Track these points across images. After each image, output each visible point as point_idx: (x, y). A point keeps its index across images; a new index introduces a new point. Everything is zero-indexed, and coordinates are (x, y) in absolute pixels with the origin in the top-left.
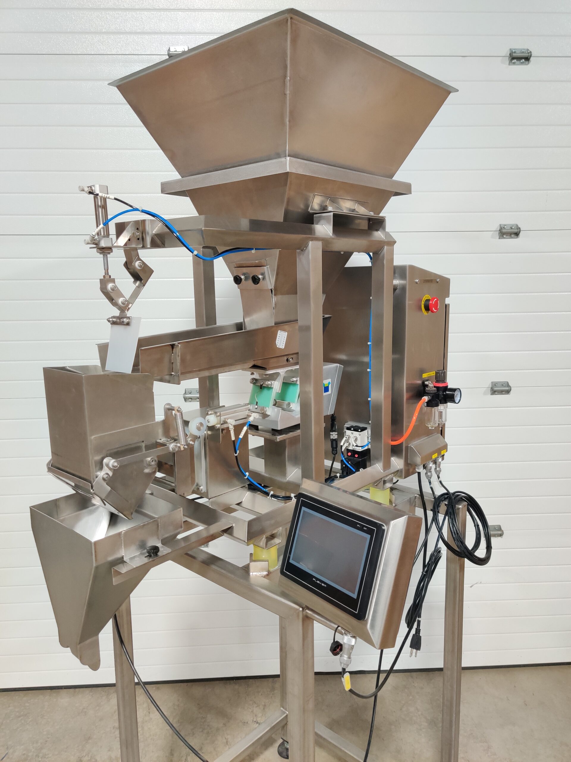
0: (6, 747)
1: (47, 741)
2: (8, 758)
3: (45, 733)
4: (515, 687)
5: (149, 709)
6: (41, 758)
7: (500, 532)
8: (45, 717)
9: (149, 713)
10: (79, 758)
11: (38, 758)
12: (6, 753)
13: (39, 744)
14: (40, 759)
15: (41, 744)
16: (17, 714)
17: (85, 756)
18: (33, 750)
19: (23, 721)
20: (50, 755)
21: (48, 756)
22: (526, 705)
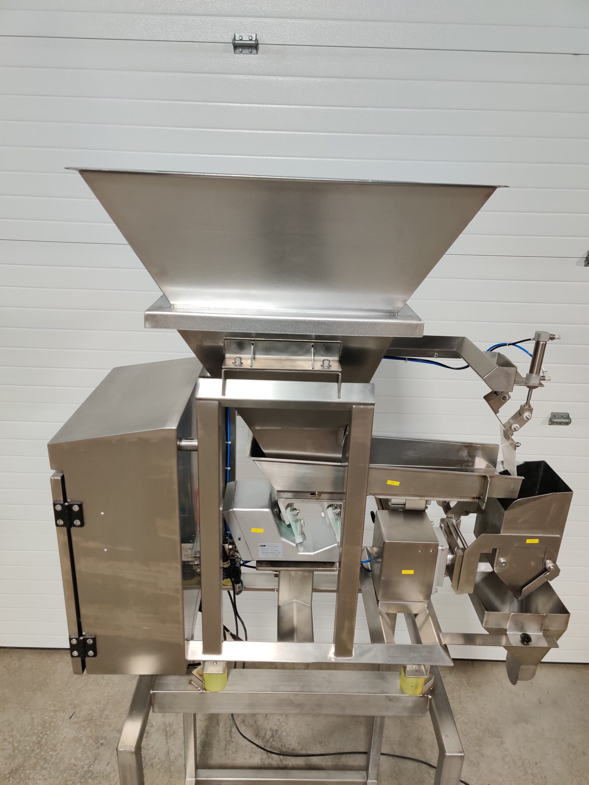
0: (73, 706)
1: (108, 703)
2: (76, 717)
3: (106, 694)
6: (104, 719)
11: (102, 719)
13: (102, 705)
14: (104, 720)
15: (104, 704)
18: (97, 711)
19: (86, 681)
20: (112, 717)
21: (110, 717)
22: (541, 703)
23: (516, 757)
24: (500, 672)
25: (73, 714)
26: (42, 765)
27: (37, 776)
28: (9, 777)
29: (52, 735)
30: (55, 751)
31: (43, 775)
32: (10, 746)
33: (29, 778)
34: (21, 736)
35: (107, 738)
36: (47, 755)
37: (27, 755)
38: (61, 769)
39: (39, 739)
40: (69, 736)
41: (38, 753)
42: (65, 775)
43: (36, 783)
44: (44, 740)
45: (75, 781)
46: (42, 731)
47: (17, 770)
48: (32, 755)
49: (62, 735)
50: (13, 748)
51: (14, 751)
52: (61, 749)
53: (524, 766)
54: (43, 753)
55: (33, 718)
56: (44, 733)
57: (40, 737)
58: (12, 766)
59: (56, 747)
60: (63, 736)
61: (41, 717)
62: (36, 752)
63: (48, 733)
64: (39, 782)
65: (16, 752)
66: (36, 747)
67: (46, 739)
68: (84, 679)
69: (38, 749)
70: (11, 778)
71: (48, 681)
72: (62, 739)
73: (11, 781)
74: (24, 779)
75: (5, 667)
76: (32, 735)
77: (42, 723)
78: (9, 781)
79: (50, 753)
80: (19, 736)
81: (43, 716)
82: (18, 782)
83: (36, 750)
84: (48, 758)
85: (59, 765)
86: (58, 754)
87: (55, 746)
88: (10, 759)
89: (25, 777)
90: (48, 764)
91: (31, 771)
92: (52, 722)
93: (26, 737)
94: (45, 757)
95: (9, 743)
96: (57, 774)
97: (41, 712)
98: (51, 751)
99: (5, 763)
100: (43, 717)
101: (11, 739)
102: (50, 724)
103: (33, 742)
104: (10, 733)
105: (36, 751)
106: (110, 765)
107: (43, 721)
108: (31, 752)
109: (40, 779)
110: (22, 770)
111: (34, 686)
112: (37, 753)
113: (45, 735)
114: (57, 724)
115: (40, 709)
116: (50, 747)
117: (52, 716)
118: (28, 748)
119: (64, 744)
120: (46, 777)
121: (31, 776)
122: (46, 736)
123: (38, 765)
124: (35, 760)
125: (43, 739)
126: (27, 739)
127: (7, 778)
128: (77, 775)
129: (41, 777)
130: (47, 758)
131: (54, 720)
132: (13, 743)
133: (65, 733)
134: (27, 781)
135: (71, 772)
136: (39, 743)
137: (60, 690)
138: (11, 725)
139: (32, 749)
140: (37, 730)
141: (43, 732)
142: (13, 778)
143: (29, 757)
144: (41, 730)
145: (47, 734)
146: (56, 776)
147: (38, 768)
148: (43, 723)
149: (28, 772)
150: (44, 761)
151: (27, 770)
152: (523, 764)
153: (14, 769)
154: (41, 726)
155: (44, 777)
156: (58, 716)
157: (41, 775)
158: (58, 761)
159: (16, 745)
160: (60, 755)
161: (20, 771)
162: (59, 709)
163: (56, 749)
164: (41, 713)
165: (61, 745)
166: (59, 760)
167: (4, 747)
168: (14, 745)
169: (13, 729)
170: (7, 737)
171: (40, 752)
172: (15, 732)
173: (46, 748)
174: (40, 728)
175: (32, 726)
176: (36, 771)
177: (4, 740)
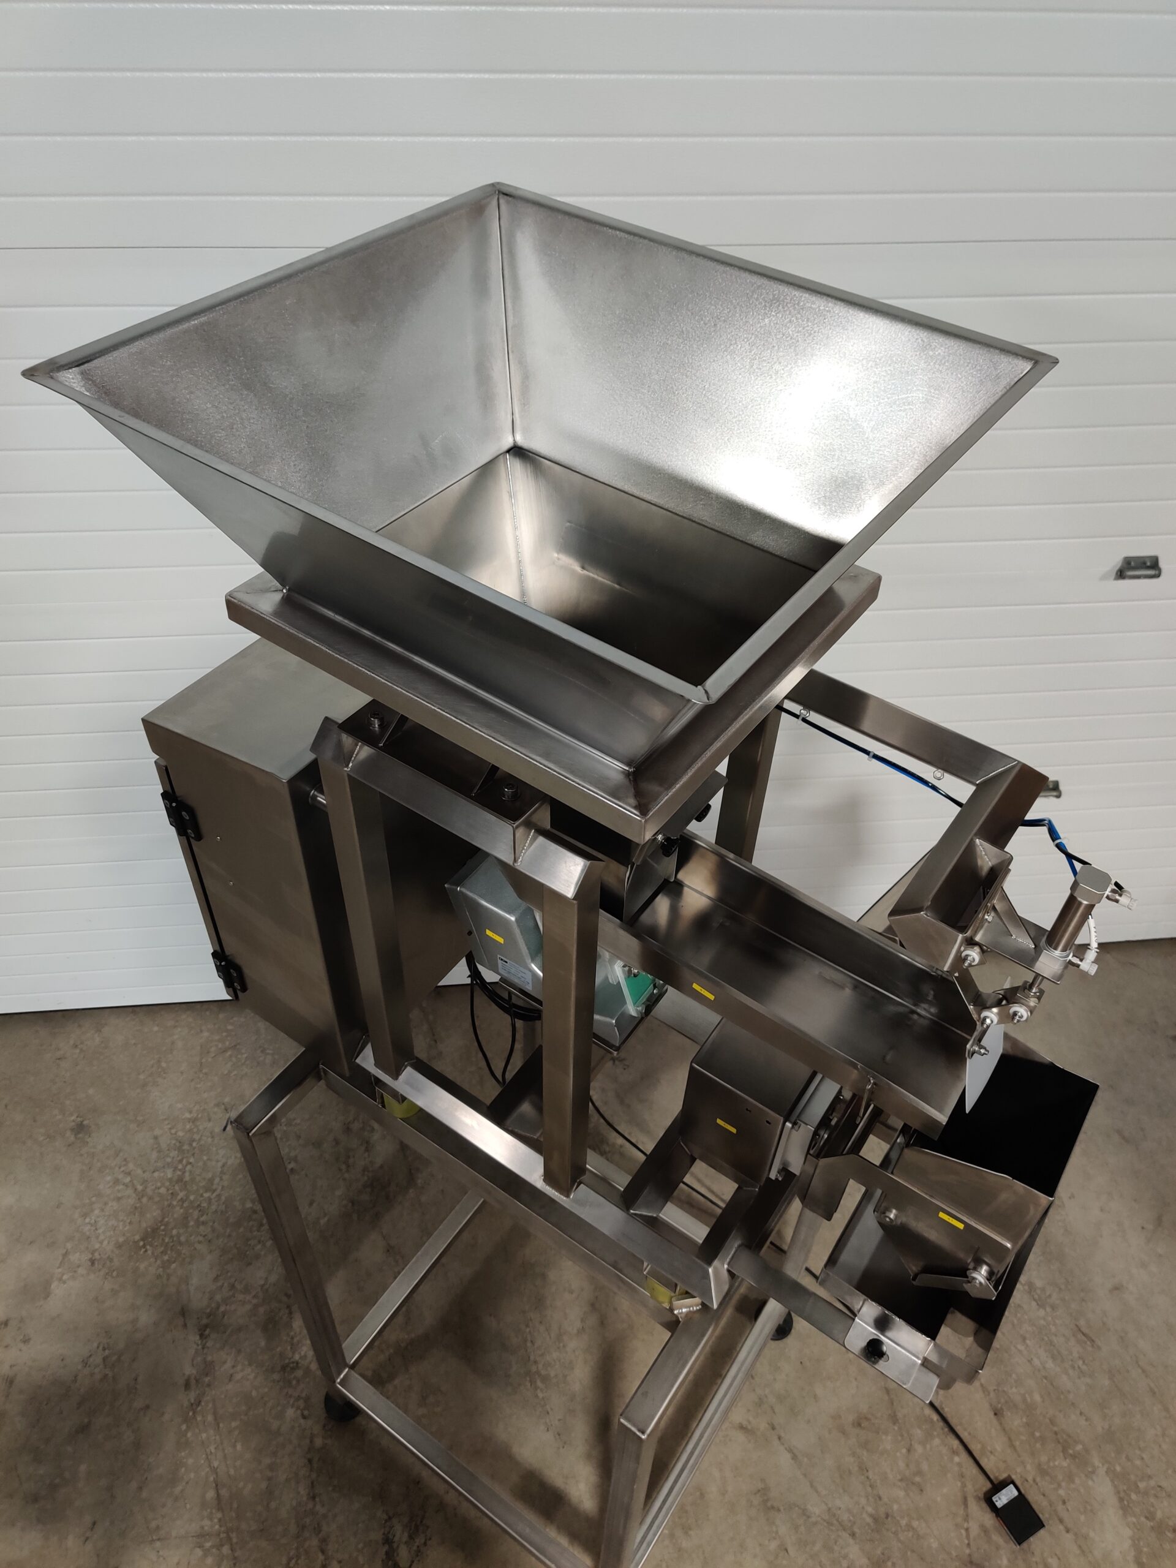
0: (223, 1107)
5: (434, 1035)
6: (286, 1125)
8: (268, 1051)
9: (436, 1041)
10: (345, 1124)
11: (281, 1125)
12: (227, 1118)
14: (285, 1128)
16: (220, 1045)
17: (354, 1120)
19: (234, 1059)
20: (298, 1121)
21: (295, 1121)
25: (227, 1121)
26: (196, 1217)
27: (193, 1237)
28: (144, 1246)
29: (200, 1164)
30: (214, 1191)
31: (204, 1234)
32: (130, 1191)
33: (180, 1243)
34: (144, 1172)
36: (202, 1199)
37: (166, 1203)
38: (232, 1221)
39: (179, 1173)
40: (230, 1162)
41: (185, 1198)
42: (241, 1230)
43: (195, 1249)
44: (187, 1174)
46: (180, 1158)
47: (155, 1230)
48: (174, 1203)
49: (217, 1161)
50: (137, 1195)
51: (139, 1199)
54: (192, 1198)
55: (156, 1137)
56: (184, 1162)
57: (180, 1170)
58: (144, 1225)
59: (212, 1184)
60: (220, 1164)
61: (171, 1133)
62: (179, 1197)
63: (192, 1160)
64: (198, 1246)
65: (144, 1200)
66: (177, 1188)
68: (231, 1056)
69: (181, 1190)
71: (164, 1065)
72: (220, 1170)
73: (149, 1252)
74: (172, 1244)
75: (76, 1046)
76: (164, 1167)
77: (175, 1144)
78: (146, 1251)
80: (139, 1171)
81: (173, 1131)
82: (162, 1252)
83: (179, 1192)
84: (204, 1205)
85: (227, 1215)
86: (219, 1196)
87: (211, 1181)
88: (137, 1214)
89: (173, 1241)
90: (207, 1214)
92: (194, 1140)
93: (154, 1172)
94: (199, 1203)
95: (126, 1185)
96: (228, 1231)
97: (169, 1124)
98: (206, 1192)
99: (131, 1221)
101: (128, 1179)
102: (191, 1145)
103: (170, 1180)
104: (122, 1169)
105: (178, 1194)
106: (315, 1205)
107: (177, 1140)
108: (172, 1198)
109: (200, 1242)
110: (163, 1230)
111: (142, 1077)
112: (182, 1199)
113: (186, 1166)
114: (202, 1142)
115: (165, 1119)
116: (201, 1185)
117: (190, 1130)
118: (163, 1190)
119: (225, 1177)
122: (189, 1167)
123: (189, 1218)
124: (182, 1211)
125: (185, 1172)
126: (156, 1174)
127: (141, 1248)
128: (263, 1228)
129: (201, 1239)
130: (203, 1205)
131: (196, 1137)
132: (133, 1185)
133: (223, 1157)
134: (179, 1248)
135: (251, 1223)
136: (180, 1180)
137: (192, 1080)
138: (121, 1154)
139: (170, 1192)
140: (170, 1157)
141: (182, 1159)
142: (151, 1245)
143: (169, 1205)
144: (178, 1156)
145: (191, 1163)
146: (227, 1234)
147: (192, 1223)
148: (178, 1144)
149: (174, 1232)
150: (200, 1211)
151: (173, 1229)
153: (149, 1230)
154: (175, 1150)
155: (206, 1237)
156: (201, 1128)
157: (201, 1235)
158: (223, 1207)
159: (140, 1188)
160: (223, 1198)
161: (161, 1233)
162: (200, 1116)
163: (214, 1187)
164: (169, 1126)
165: (221, 1179)
167: (119, 1195)
168: (136, 1189)
169: (125, 1160)
170: (121, 1176)
171: (187, 1197)
172: (131, 1166)
173: (195, 1188)
174: (174, 1153)
175: (159, 1152)
176: (190, 1230)
177: (117, 1181)
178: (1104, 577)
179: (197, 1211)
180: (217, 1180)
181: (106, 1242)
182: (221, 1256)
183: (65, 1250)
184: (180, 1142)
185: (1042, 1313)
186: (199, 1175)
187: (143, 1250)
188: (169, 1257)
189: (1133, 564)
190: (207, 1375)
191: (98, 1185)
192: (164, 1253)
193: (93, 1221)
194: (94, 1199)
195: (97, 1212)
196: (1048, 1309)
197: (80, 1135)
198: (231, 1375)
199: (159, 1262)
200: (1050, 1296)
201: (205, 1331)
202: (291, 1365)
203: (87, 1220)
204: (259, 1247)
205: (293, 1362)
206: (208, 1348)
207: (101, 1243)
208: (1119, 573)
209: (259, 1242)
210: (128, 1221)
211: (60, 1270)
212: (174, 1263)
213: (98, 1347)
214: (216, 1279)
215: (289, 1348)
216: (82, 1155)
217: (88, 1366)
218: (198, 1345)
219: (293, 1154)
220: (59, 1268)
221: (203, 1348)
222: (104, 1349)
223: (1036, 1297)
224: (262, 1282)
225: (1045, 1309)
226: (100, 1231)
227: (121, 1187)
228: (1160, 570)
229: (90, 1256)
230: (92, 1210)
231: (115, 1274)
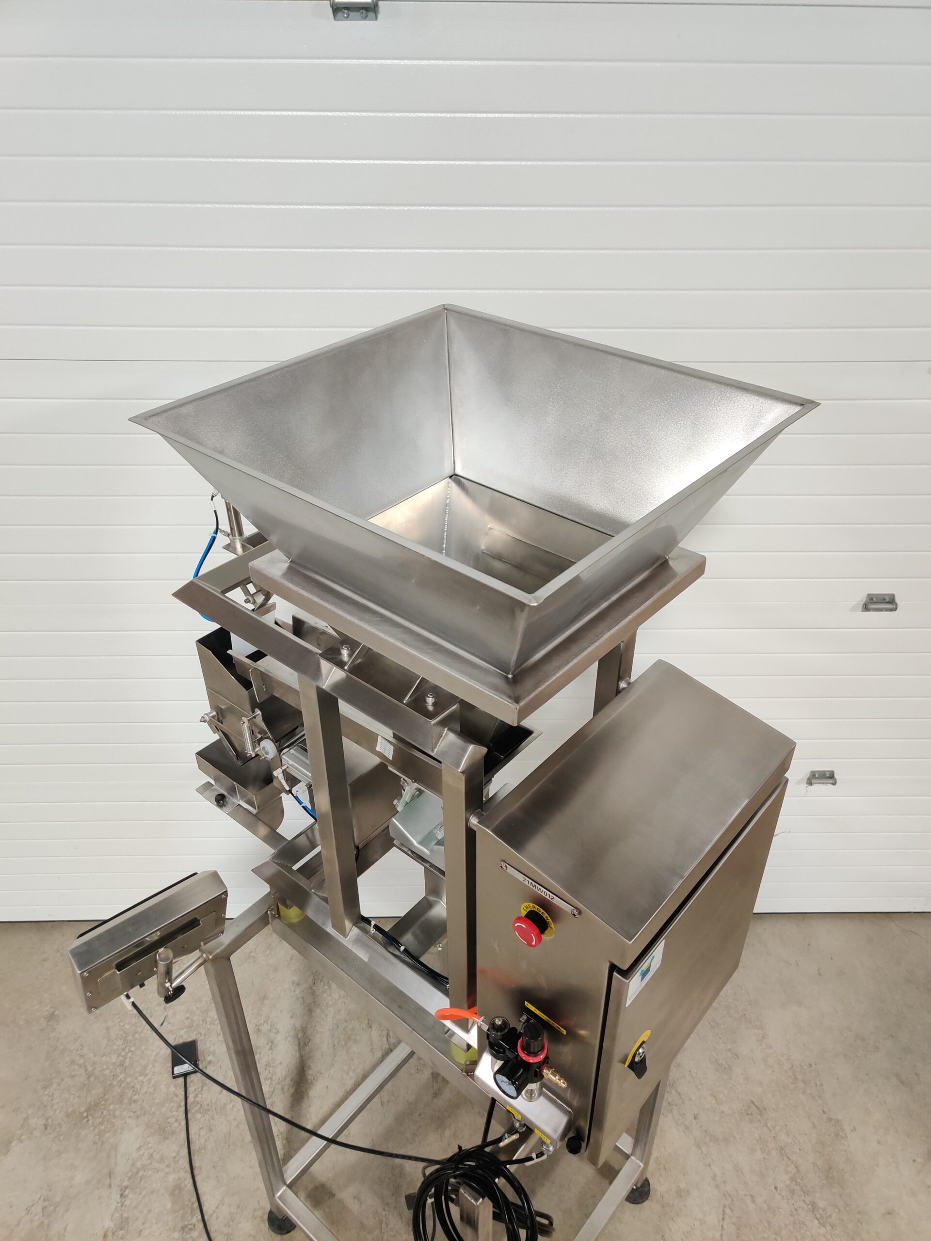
2: (169, 1023)
4: (809, 945)
6: (209, 1024)
7: (831, 781)
10: (256, 1026)
11: (206, 1024)
12: (165, 1015)
13: (204, 1003)
14: (209, 1026)
15: (206, 1003)
18: (197, 1013)
22: (821, 975)
23: (783, 1056)
24: (765, 929)
25: (165, 1018)
26: (130, 1096)
27: (125, 1113)
28: (87, 1116)
29: (139, 1052)
30: (146, 1075)
31: (134, 1110)
32: (82, 1071)
33: (115, 1117)
34: (95, 1056)
35: (216, 1052)
36: (136, 1081)
37: (108, 1083)
38: (157, 1101)
39: (121, 1058)
41: (123, 1079)
42: (164, 1109)
43: (126, 1122)
44: (128, 1060)
45: (179, 1118)
46: (124, 1046)
47: (97, 1105)
48: (115, 1083)
49: (153, 1051)
50: (87, 1074)
51: (88, 1078)
52: (154, 1073)
53: (793, 1070)
54: (129, 1080)
55: (108, 1029)
56: (127, 1050)
57: (122, 1056)
58: (89, 1099)
59: (146, 1069)
60: (154, 1054)
61: (120, 1025)
62: (119, 1079)
63: (133, 1049)
64: (128, 1121)
65: (92, 1079)
66: (118, 1070)
67: (130, 1058)
69: (121, 1073)
70: (90, 1118)
73: (90, 1122)
74: (108, 1117)
75: (58, 951)
76: (110, 1053)
77: (121, 1035)
78: (88, 1121)
79: (140, 1078)
80: (92, 1055)
81: (122, 1024)
82: (100, 1123)
83: (119, 1074)
84: (138, 1086)
85: (154, 1096)
86: (150, 1080)
87: (145, 1067)
88: (85, 1090)
89: (109, 1114)
90: (139, 1094)
91: (117, 1106)
92: (137, 1033)
93: (103, 1056)
94: (133, 1084)
95: (80, 1066)
96: (153, 1109)
97: (119, 1018)
98: (140, 1076)
99: (79, 1096)
100: (123, 1026)
101: (82, 1061)
102: (133, 1036)
103: (114, 1064)
104: (79, 1052)
105: (118, 1076)
107: (124, 1031)
108: (113, 1079)
109: (130, 1117)
110: (104, 1105)
112: (121, 1080)
113: (128, 1053)
114: (143, 1035)
115: (117, 1014)
116: (137, 1069)
118: (107, 1072)
120: (139, 1113)
121: (117, 1113)
123: (125, 1097)
124: (119, 1090)
125: (126, 1059)
126: (104, 1059)
127: (84, 1118)
129: (132, 1114)
130: (136, 1086)
131: (139, 1029)
132: (85, 1067)
133: (157, 1048)
134: (113, 1120)
135: (172, 1104)
136: (122, 1064)
138: (79, 1040)
139: (113, 1074)
140: (116, 1045)
141: (126, 1047)
142: (93, 1116)
143: (110, 1085)
144: (122, 1045)
145: (131, 1051)
146: (152, 1112)
147: (126, 1101)
148: (124, 1035)
149: (112, 1107)
150: (133, 1091)
151: (110, 1104)
152: (792, 1067)
153: (92, 1104)
154: (121, 1039)
155: (136, 1113)
157: (132, 1111)
158: (151, 1090)
159: (90, 1068)
160: (153, 1082)
161: (101, 1107)
163: (147, 1072)
164: (118, 1020)
165: (154, 1066)
166: (153, 1088)
167: (73, 1073)
168: (87, 1070)
169: (82, 1045)
170: (77, 1058)
171: (125, 1078)
172: (85, 1050)
173: (132, 1072)
174: (120, 1042)
175: (109, 1040)
176: (124, 1106)
177: (73, 1062)
178: (853, 609)
179: (131, 1092)
180: (150, 1066)
181: (58, 1112)
182: (145, 1130)
183: (26, 1115)
184: (125, 1034)
185: (822, 1230)
186: (136, 1062)
187: (86, 1120)
188: (105, 1127)
189: (875, 599)
190: (121, 1229)
191: (59, 1064)
192: (101, 1123)
193: (51, 1093)
194: (54, 1075)
195: (54, 1086)
196: (829, 1228)
197: (51, 1023)
198: (141, 1231)
199: (96, 1131)
200: (830, 1216)
201: (125, 1191)
202: (189, 1226)
203: (47, 1092)
204: (176, 1124)
205: (191, 1224)
206: (126, 1206)
207: (55, 1111)
208: (864, 606)
209: (176, 1120)
210: (78, 1095)
211: (20, 1132)
212: (108, 1132)
213: (40, 1198)
214: (139, 1149)
215: (189, 1212)
216: (49, 1039)
217: (30, 1213)
218: (118, 1203)
219: (212, 1049)
220: (20, 1129)
221: (122, 1206)
222: (45, 1200)
223: (818, 1216)
224: (174, 1154)
225: (826, 1228)
226: (55, 1102)
227: (76, 1067)
228: (896, 604)
229: (45, 1122)
230: (52, 1084)
231: (62, 1137)
